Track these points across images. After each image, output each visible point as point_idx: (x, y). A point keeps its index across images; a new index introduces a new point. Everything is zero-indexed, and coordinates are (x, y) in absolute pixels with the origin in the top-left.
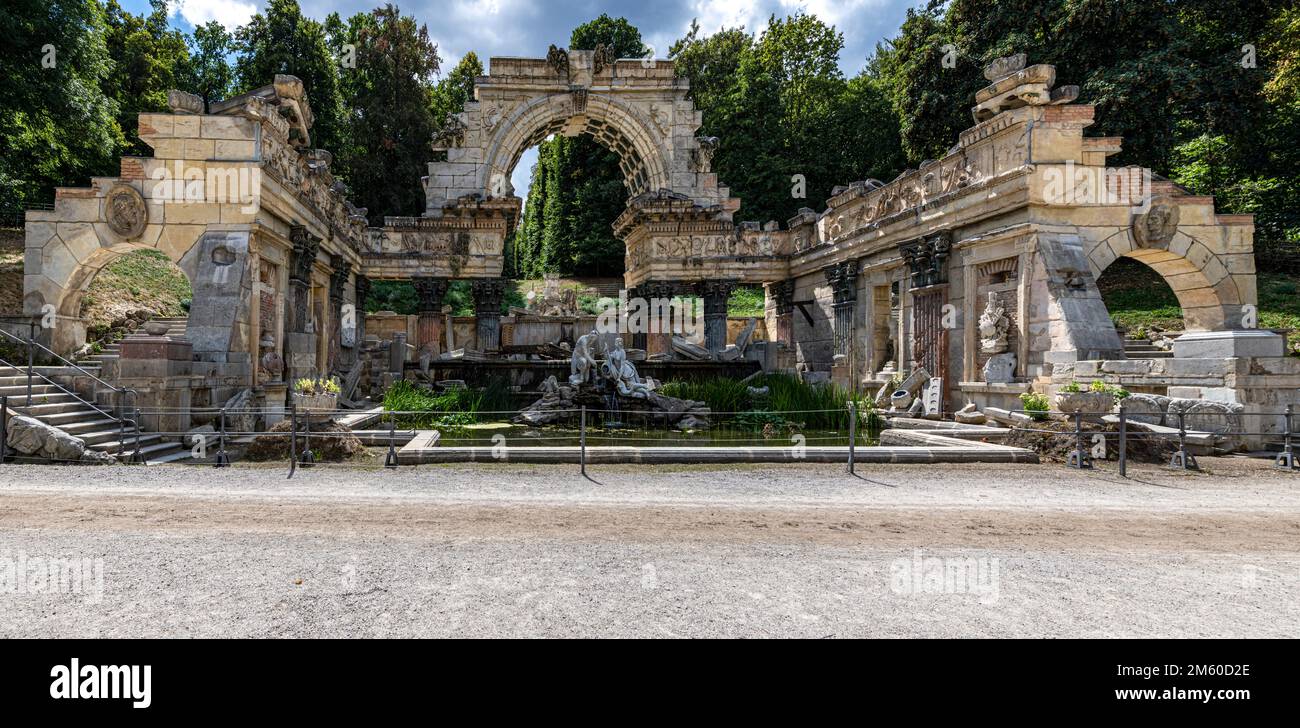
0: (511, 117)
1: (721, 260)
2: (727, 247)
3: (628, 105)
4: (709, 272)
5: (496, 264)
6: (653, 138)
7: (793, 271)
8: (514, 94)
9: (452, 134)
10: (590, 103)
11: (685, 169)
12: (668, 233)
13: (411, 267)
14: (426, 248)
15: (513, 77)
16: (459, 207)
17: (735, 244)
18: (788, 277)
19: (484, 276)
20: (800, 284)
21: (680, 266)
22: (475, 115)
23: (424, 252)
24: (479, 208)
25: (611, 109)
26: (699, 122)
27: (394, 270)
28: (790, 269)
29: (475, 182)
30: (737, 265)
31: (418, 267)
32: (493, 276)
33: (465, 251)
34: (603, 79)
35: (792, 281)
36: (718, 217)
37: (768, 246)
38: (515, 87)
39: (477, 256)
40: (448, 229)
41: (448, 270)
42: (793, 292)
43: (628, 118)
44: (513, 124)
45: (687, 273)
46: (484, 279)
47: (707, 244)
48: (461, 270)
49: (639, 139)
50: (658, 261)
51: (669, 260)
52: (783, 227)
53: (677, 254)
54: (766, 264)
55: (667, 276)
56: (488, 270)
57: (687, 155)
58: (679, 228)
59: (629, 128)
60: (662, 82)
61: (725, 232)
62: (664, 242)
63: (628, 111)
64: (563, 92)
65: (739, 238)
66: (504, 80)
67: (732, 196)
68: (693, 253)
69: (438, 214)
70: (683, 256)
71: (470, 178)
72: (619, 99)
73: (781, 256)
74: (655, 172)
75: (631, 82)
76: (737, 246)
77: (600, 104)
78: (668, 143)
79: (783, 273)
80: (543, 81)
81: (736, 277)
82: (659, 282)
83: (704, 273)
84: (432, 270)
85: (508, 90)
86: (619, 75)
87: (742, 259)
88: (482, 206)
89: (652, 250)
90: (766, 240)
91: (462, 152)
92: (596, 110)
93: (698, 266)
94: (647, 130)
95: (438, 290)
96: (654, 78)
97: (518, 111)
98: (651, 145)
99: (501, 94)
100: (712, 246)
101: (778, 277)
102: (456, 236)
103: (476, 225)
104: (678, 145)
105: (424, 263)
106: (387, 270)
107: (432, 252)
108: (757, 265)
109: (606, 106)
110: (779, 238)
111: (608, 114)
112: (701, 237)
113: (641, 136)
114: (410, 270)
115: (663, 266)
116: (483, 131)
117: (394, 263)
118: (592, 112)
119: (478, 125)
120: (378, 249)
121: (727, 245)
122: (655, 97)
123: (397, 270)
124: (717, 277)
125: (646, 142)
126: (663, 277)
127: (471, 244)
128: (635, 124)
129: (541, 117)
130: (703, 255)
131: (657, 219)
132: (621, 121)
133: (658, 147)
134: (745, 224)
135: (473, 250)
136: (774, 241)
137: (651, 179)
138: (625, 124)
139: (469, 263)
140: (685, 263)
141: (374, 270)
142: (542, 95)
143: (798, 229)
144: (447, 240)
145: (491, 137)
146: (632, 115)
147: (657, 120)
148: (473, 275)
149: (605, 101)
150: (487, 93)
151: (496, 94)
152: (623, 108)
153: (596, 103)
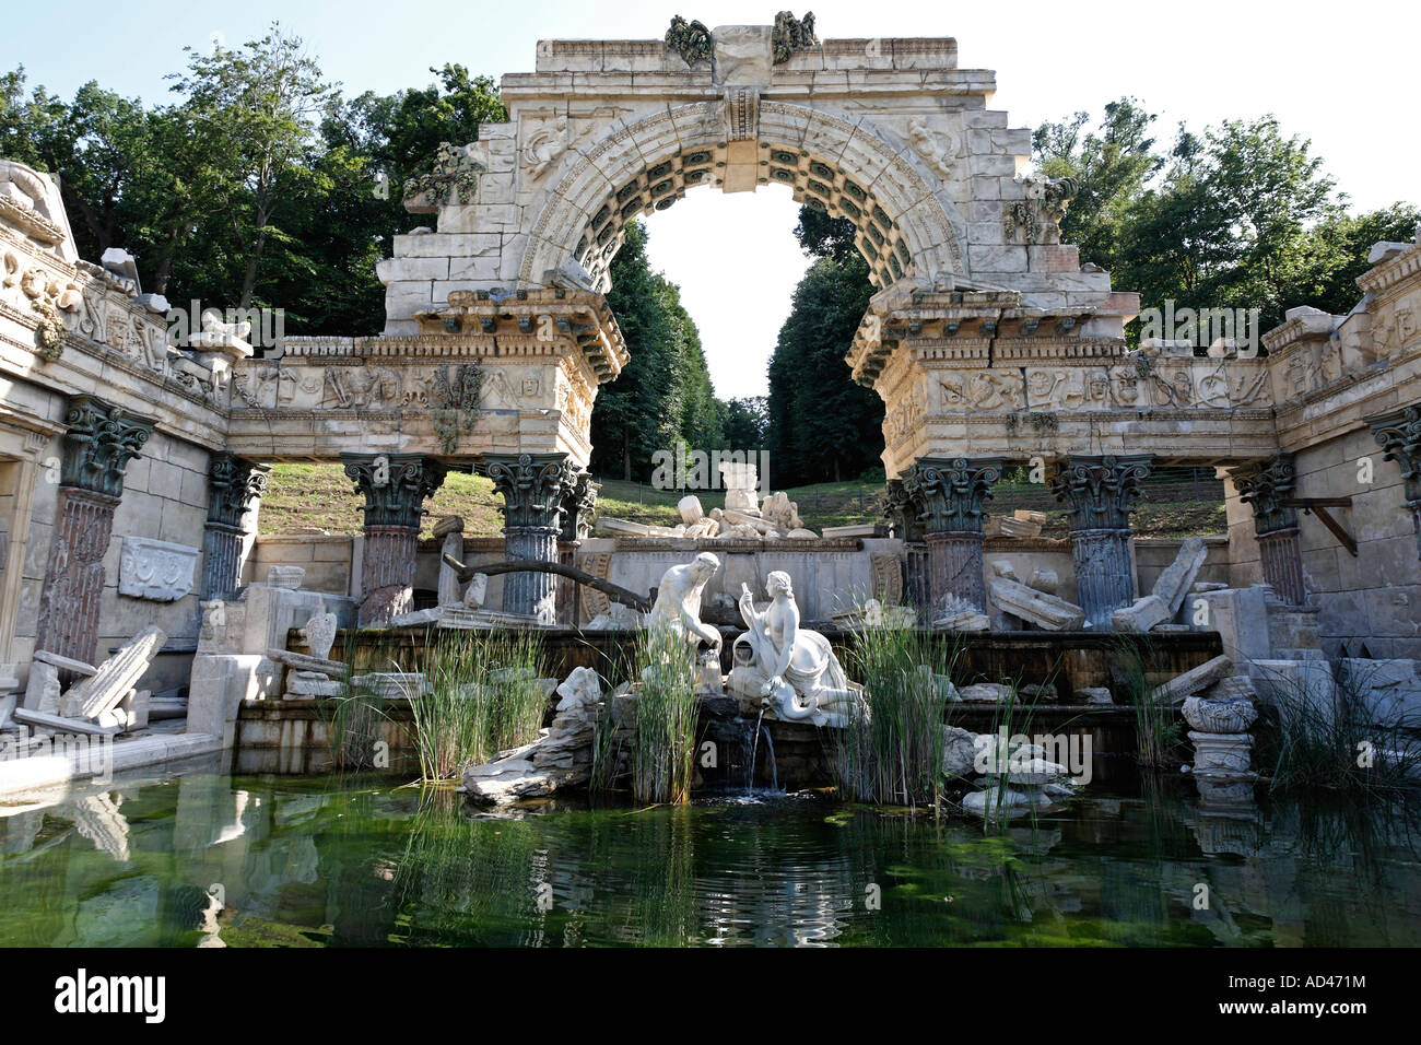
0: (586, 146)
1: (1102, 417)
2: (1116, 392)
3: (854, 119)
4: (1075, 442)
5: (545, 426)
6: (916, 181)
7: (1286, 440)
8: (590, 106)
9: (449, 179)
10: (765, 118)
11: (999, 238)
12: (964, 362)
14: (381, 397)
15: (588, 75)
16: (452, 312)
17: (1134, 383)
18: (1276, 452)
19: (516, 451)
20: (1306, 464)
21: (1001, 429)
22: (503, 147)
23: (375, 405)
25: (814, 127)
27: (303, 441)
28: (1280, 433)
29: (497, 270)
30: (1144, 427)
31: (356, 436)
32: (537, 450)
33: (472, 403)
34: (794, 74)
35: (1290, 459)
36: (1087, 331)
37: (1221, 388)
38: (592, 91)
39: (501, 412)
40: (432, 359)
41: (434, 440)
42: (1293, 481)
43: (854, 143)
44: (589, 159)
45: (1020, 444)
46: (515, 458)
47: (1065, 386)
48: (462, 440)
49: (884, 182)
50: (943, 419)
51: (972, 418)
53: (989, 403)
54: (1218, 426)
56: (524, 440)
57: (1000, 210)
58: (991, 351)
59: (859, 162)
60: (932, 77)
61: (1106, 361)
62: (953, 379)
63: (855, 131)
64: (703, 99)
65: (1145, 373)
66: (566, 81)
67: (1118, 286)
68: (1036, 404)
69: (413, 329)
70: (1004, 411)
71: (491, 260)
72: (833, 111)
73: (1250, 408)
74: (927, 246)
75: (860, 79)
76: (1140, 385)
77: (789, 120)
79: (1264, 442)
80: (655, 80)
82: (950, 462)
83: (1063, 444)
85: (576, 97)
86: (831, 66)
89: (927, 398)
90: (1212, 377)
91: (471, 213)
92: (781, 131)
93: (1044, 430)
94: (902, 167)
95: (404, 481)
96: (912, 70)
97: (603, 129)
98: (913, 195)
99: (562, 106)
100: (1076, 387)
101: (1252, 453)
102: (453, 372)
103: (497, 349)
104: (977, 193)
107: (394, 404)
109: (802, 123)
110: (1246, 370)
111: (809, 138)
112: (1048, 371)
113: (890, 178)
115: (960, 430)
116: (520, 173)
118: (771, 134)
119: (509, 163)
120: (269, 401)
121: (1115, 384)
125: (901, 187)
126: (956, 451)
127: (484, 389)
128: (873, 156)
129: (654, 144)
130: (1056, 408)
131: (934, 333)
132: (840, 150)
133: (930, 196)
135: (491, 397)
137: (918, 259)
138: (848, 155)
139: (480, 426)
140: (1011, 421)
142: (653, 106)
144: (429, 381)
145: (537, 185)
146: (862, 137)
147: (923, 147)
148: (489, 450)
149: (801, 113)
150: (530, 105)
151: (550, 106)
152: (841, 126)
153: (779, 117)
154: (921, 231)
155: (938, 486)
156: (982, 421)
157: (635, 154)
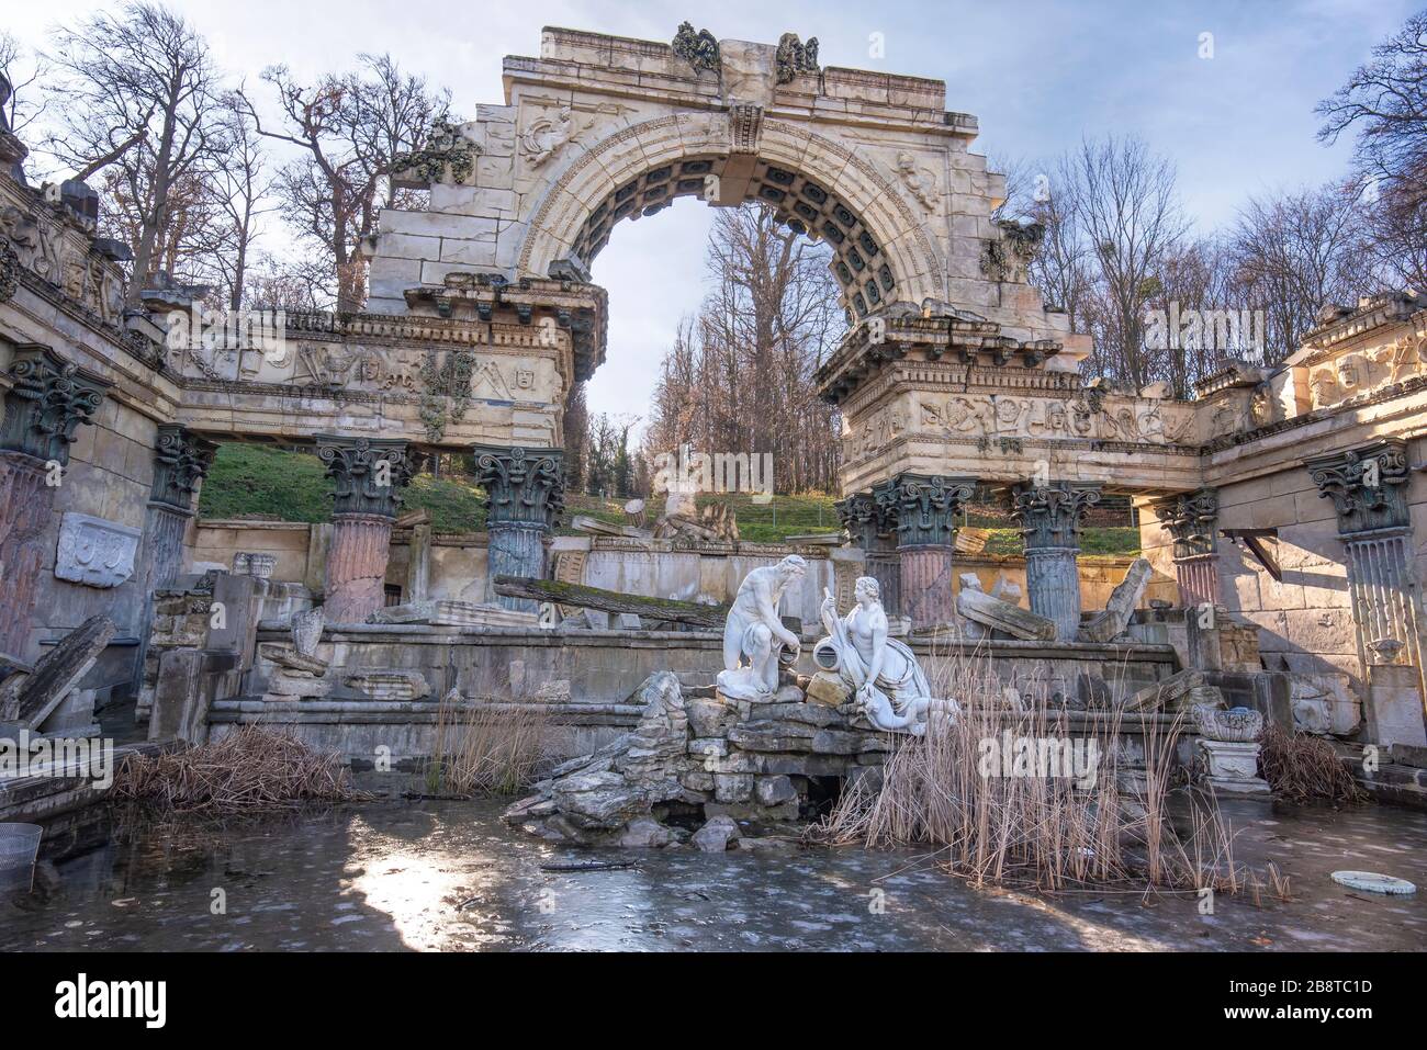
0: (590, 141)
1: (1061, 444)
2: (1071, 422)
3: (850, 146)
4: (1033, 466)
5: (539, 419)
6: (905, 212)
8: (594, 100)
10: (767, 134)
11: (975, 273)
12: (944, 386)
13: (319, 415)
14: (361, 377)
16: (448, 294)
17: (1087, 416)
18: (1202, 485)
19: (507, 444)
21: (973, 450)
22: (502, 129)
23: (353, 386)
24: (497, 300)
25: (813, 149)
27: (269, 418)
28: (1205, 469)
30: (1095, 456)
31: (333, 415)
32: (531, 445)
33: (464, 390)
34: (796, 95)
35: (1214, 492)
36: (1050, 364)
37: (1156, 424)
38: (598, 86)
39: (492, 403)
40: (421, 341)
41: (419, 427)
42: (1216, 512)
43: (850, 169)
44: (592, 154)
45: (988, 465)
46: (508, 450)
47: (1029, 414)
48: (450, 429)
49: (876, 209)
50: (923, 438)
51: (948, 439)
53: (964, 426)
54: (1155, 459)
55: (945, 467)
56: (518, 432)
57: (978, 248)
58: (968, 377)
59: (856, 189)
60: (922, 116)
61: (1067, 394)
63: (851, 158)
64: (707, 108)
65: (1096, 408)
66: (574, 73)
68: (1001, 429)
69: (396, 310)
70: (976, 433)
71: (483, 246)
72: (831, 134)
73: (1180, 447)
74: (911, 272)
75: (855, 109)
76: (1092, 419)
77: (790, 139)
78: (936, 223)
79: (1190, 477)
80: (662, 85)
81: (1093, 478)
82: (929, 479)
83: (1024, 468)
84: (374, 424)
85: (582, 90)
86: (831, 93)
87: (1102, 445)
88: (505, 297)
89: (908, 417)
90: (1150, 415)
91: (465, 194)
92: (781, 149)
93: (1010, 453)
94: (892, 195)
96: (904, 107)
97: (607, 126)
98: (901, 223)
99: (566, 96)
100: (1040, 417)
102: (441, 357)
103: (491, 336)
105: (353, 408)
106: (251, 417)
108: (1137, 458)
109: (802, 144)
111: (807, 159)
112: (1016, 399)
113: (880, 205)
114: (313, 421)
115: (937, 448)
116: (521, 161)
117: (270, 402)
118: (771, 152)
119: (508, 147)
121: (1071, 415)
122: (907, 141)
123: (278, 419)
125: (890, 216)
126: (934, 468)
127: (476, 377)
128: (868, 185)
129: (659, 147)
130: (1022, 434)
131: (920, 356)
132: (835, 174)
133: (916, 228)
135: (482, 387)
136: (1166, 419)
138: (843, 179)
139: (469, 415)
140: (983, 444)
141: (216, 415)
142: (660, 109)
144: (416, 365)
145: (537, 174)
146: (857, 164)
147: (911, 179)
148: (480, 441)
149: (801, 134)
150: (533, 91)
151: (552, 94)
152: (839, 151)
153: (779, 136)
154: (907, 259)
155: (918, 501)
156: (958, 441)
157: (639, 155)
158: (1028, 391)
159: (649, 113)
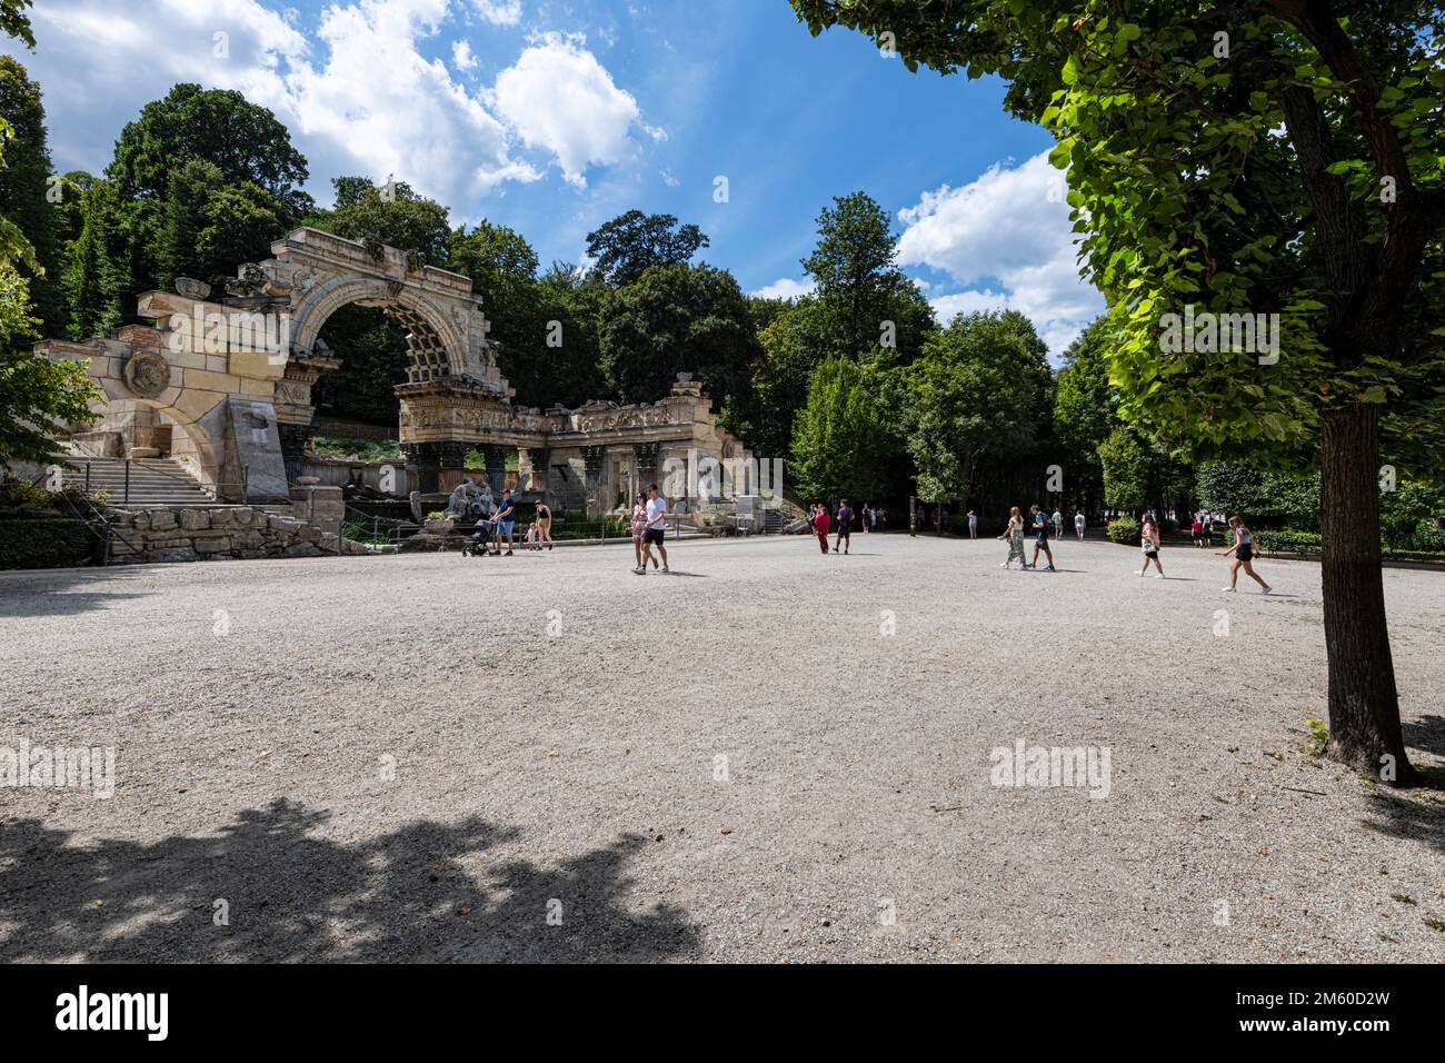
1: (502, 431)
2: (507, 422)
4: (494, 438)
5: (306, 413)
6: (454, 334)
7: (549, 443)
8: (327, 266)
10: (403, 293)
11: (478, 361)
12: (464, 407)
15: (330, 252)
18: (545, 447)
20: (554, 452)
21: (473, 432)
22: (285, 274)
24: (297, 363)
25: (420, 302)
26: (488, 329)
28: (547, 441)
30: (512, 435)
32: (303, 424)
34: (415, 278)
35: (548, 450)
36: (502, 400)
38: (331, 261)
42: (549, 457)
43: (434, 312)
45: (479, 437)
46: (295, 426)
47: (493, 419)
50: (458, 427)
51: (467, 427)
52: (542, 413)
53: (472, 423)
54: (532, 437)
55: (465, 438)
56: (297, 418)
57: (479, 351)
59: (436, 321)
60: (463, 294)
61: (506, 411)
62: (462, 412)
63: (435, 308)
64: (378, 278)
65: (515, 417)
66: (321, 253)
67: (511, 385)
68: (483, 423)
70: (476, 425)
72: (427, 296)
73: (540, 432)
74: (456, 359)
75: (438, 287)
76: (513, 421)
77: (412, 297)
78: (465, 338)
79: (542, 444)
80: (361, 265)
82: (459, 443)
83: (491, 438)
85: (323, 261)
86: (429, 279)
87: (517, 431)
89: (452, 416)
90: (531, 419)
92: (408, 301)
93: (486, 433)
94: (451, 327)
96: (456, 288)
97: (334, 282)
98: (453, 338)
99: (315, 262)
100: (496, 419)
101: (538, 445)
104: (472, 343)
108: (527, 437)
109: (417, 299)
110: (540, 420)
111: (418, 306)
112: (490, 413)
113: (446, 330)
115: (462, 431)
116: (294, 291)
118: (405, 301)
119: (288, 283)
121: (507, 420)
122: (456, 302)
124: (501, 442)
125: (449, 335)
126: (460, 439)
130: (490, 426)
131: (459, 396)
132: (429, 314)
133: (459, 341)
134: (520, 407)
137: (452, 363)
138: (432, 317)
140: (478, 430)
142: (357, 274)
143: (555, 416)
145: (300, 297)
146: (438, 311)
150: (302, 258)
152: (431, 305)
153: (408, 295)
156: (469, 428)
157: (348, 295)
158: (495, 409)
159: (350, 277)
